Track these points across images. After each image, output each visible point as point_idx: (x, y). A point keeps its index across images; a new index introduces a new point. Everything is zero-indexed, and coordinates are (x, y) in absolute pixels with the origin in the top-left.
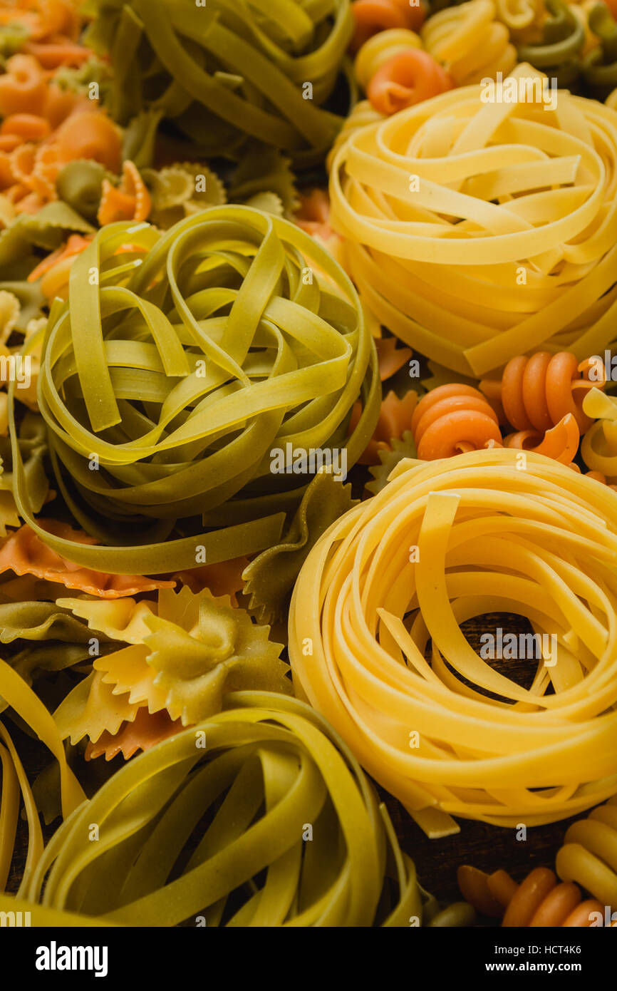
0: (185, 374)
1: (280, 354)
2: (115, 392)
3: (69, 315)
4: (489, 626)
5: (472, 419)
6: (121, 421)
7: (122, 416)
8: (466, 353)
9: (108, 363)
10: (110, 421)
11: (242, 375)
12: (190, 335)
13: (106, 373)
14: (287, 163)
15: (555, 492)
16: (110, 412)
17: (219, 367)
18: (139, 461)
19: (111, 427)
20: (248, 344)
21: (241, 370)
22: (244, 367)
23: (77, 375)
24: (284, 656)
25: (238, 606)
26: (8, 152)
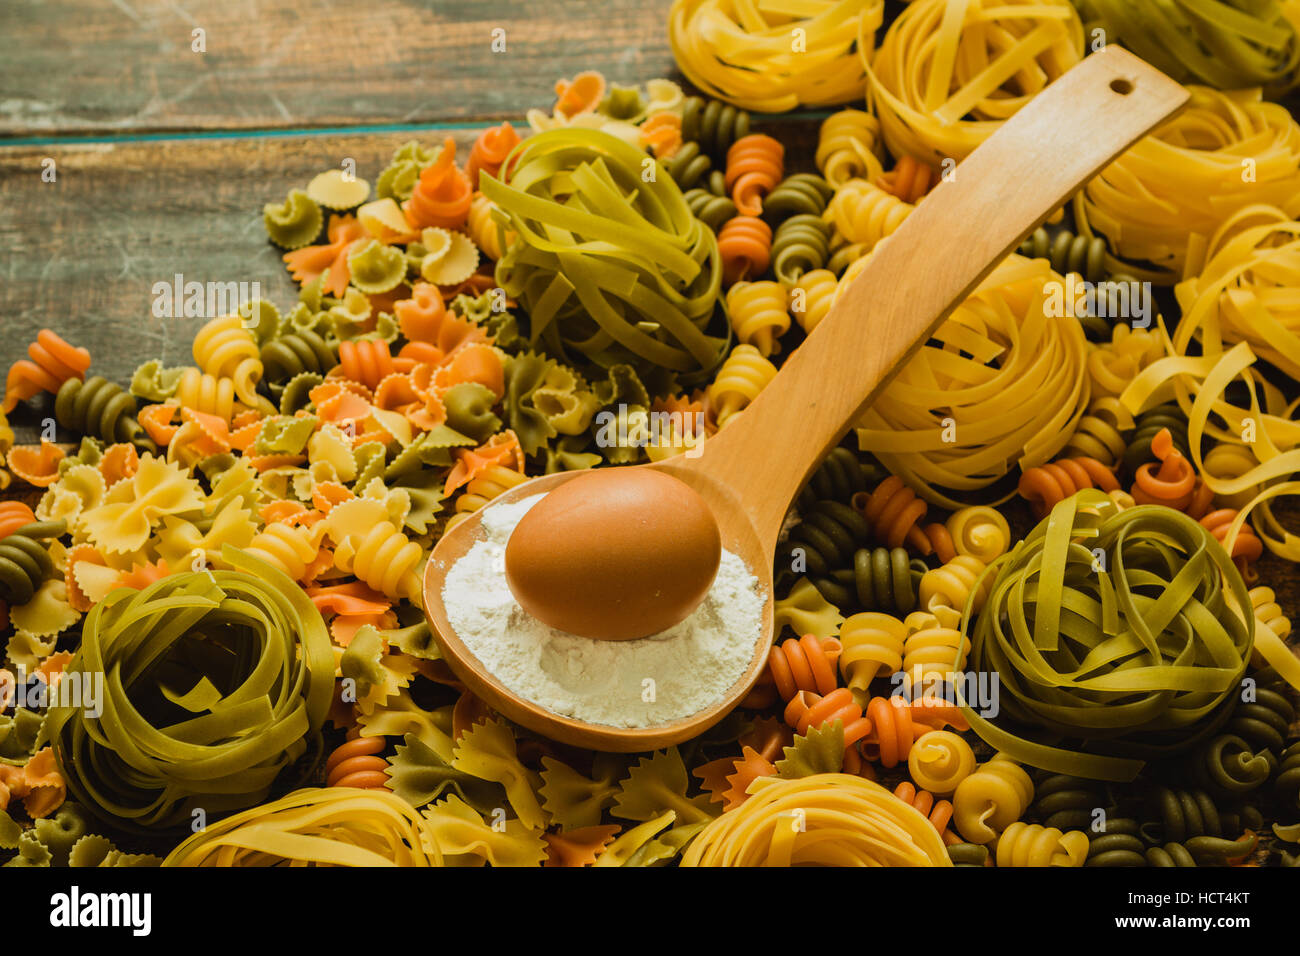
0: (1114, 634)
1: (1188, 646)
2: (1060, 628)
3: (1042, 555)
6: (1057, 650)
7: (1059, 647)
9: (1062, 604)
10: (1050, 648)
11: (1156, 650)
12: (1124, 603)
13: (1059, 610)
16: (1052, 640)
17: (1139, 637)
18: (1060, 687)
20: (1164, 627)
21: (1156, 646)
22: (1158, 644)
23: (1035, 603)
26: (407, 373)
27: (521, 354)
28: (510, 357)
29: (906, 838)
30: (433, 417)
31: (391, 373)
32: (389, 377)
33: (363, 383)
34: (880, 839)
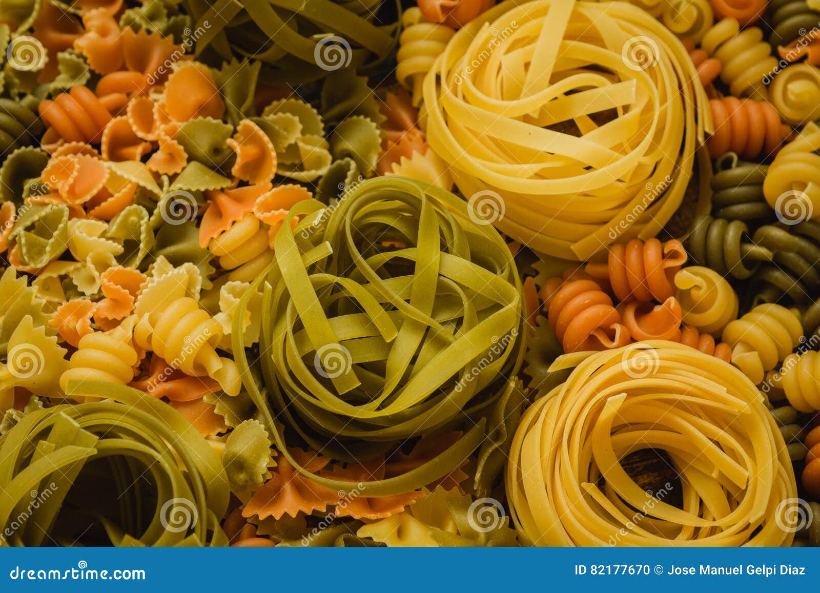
0: (396, 334)
4: (635, 457)
5: (601, 314)
6: (360, 383)
7: (360, 380)
8: (573, 247)
9: (338, 339)
10: (352, 386)
11: (434, 323)
12: (380, 294)
14: (364, 80)
15: (682, 370)
16: (351, 379)
17: (416, 321)
19: (353, 389)
21: (432, 319)
22: (433, 316)
24: (511, 525)
25: (465, 493)
26: (124, 113)
27: (225, 65)
28: (216, 71)
29: (720, 390)
30: (172, 158)
31: (108, 121)
32: (109, 125)
33: (86, 142)
34: (697, 396)
